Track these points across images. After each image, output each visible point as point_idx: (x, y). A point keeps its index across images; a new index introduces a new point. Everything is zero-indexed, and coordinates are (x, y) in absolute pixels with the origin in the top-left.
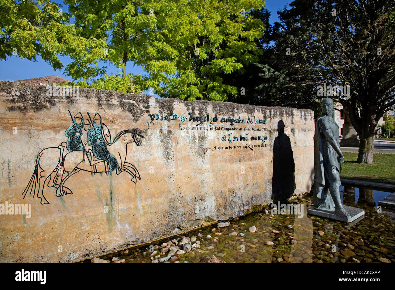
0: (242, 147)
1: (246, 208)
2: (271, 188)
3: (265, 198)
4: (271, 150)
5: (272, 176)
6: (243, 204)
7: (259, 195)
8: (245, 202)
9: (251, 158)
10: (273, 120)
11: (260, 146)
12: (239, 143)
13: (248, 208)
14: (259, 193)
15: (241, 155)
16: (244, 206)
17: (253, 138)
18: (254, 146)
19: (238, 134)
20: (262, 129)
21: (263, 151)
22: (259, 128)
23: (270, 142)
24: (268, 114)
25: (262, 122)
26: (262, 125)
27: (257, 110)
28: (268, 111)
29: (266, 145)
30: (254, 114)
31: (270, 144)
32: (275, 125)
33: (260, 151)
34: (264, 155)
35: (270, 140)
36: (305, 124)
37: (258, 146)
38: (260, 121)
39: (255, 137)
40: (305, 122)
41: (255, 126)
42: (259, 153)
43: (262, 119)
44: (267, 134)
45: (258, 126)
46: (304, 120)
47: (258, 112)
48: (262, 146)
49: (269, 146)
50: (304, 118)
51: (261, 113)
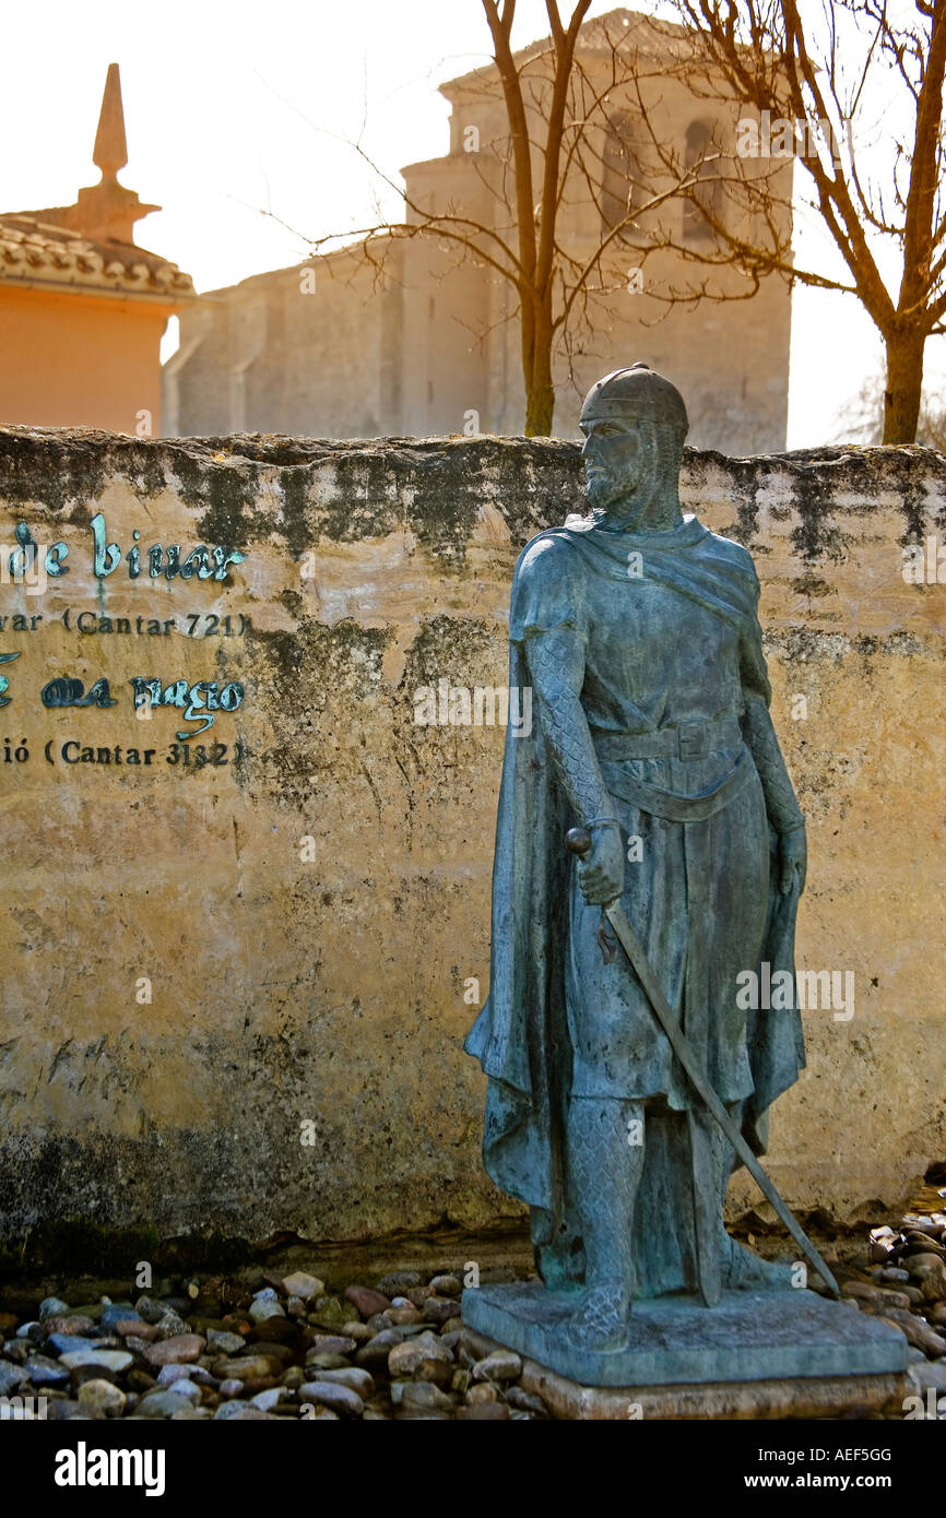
3: (216, 1174)
4: (290, 794)
9: (42, 841)
10: (321, 548)
14: (130, 1126)
17: (62, 693)
18: (73, 753)
20: (183, 624)
21: (188, 798)
22: (147, 617)
23: (276, 729)
24: (263, 505)
25: (192, 570)
26: (187, 590)
27: (134, 473)
28: (262, 479)
29: (231, 755)
30: (92, 505)
31: (275, 744)
32: (358, 591)
33: (147, 793)
34: (204, 831)
35: (283, 716)
36: (808, 586)
37: (124, 756)
38: (155, 555)
39: (90, 687)
40: (814, 570)
41: (95, 595)
42: (142, 807)
43: (188, 547)
44: (250, 662)
45: (129, 596)
46: (799, 547)
47: (143, 487)
48: (173, 758)
49: (270, 763)
50: (796, 536)
51: (180, 493)
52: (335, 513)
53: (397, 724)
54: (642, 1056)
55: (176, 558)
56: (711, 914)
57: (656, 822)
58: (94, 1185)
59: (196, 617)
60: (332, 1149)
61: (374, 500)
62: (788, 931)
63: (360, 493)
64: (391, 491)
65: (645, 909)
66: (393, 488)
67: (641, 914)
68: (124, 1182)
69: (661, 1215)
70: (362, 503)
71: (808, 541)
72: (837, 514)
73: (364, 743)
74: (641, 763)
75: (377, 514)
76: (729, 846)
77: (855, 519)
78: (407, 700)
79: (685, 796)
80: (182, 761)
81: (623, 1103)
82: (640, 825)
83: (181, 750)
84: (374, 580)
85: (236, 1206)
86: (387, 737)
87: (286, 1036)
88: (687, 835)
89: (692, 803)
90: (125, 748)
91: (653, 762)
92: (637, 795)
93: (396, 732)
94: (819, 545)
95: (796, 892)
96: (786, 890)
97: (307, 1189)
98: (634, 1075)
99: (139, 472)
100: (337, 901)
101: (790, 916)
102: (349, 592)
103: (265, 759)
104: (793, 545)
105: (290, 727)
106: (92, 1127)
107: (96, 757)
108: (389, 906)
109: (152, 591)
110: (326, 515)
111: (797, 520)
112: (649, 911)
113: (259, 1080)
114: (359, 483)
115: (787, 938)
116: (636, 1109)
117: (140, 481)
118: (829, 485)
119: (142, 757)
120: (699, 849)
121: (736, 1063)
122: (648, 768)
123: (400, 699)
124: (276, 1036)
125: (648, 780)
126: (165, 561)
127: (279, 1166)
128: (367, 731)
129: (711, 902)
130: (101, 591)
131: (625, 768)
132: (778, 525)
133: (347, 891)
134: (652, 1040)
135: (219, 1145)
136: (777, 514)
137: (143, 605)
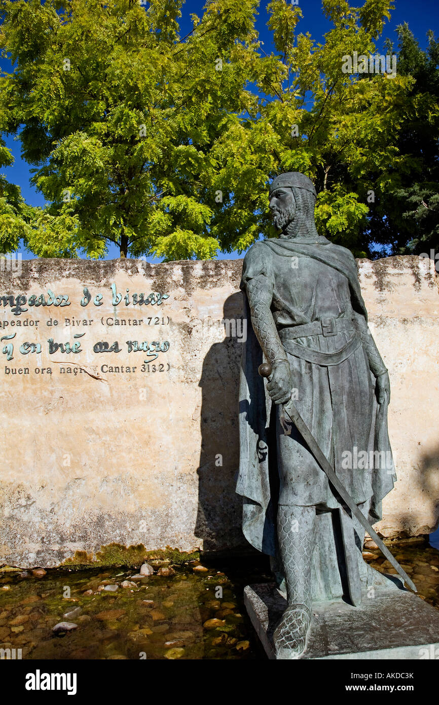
0: (56, 374)
1: (78, 546)
2: (196, 499)
3: (166, 526)
4: (189, 381)
5: (197, 465)
6: (58, 533)
7: (133, 516)
8: (67, 528)
9: (95, 401)
10: (198, 292)
11: (138, 370)
12: (43, 358)
13: (81, 550)
14: (131, 508)
15: (52, 392)
16: (62, 540)
17: (101, 347)
18: (105, 369)
19: (42, 334)
20: (146, 321)
21: (150, 384)
22: (132, 319)
23: (183, 358)
24: (175, 278)
25: (148, 302)
26: (148, 309)
27: (127, 269)
28: (174, 270)
29: (166, 367)
30: (111, 280)
31: (183, 363)
32: (212, 307)
33: (134, 382)
34: (156, 396)
35: (185, 353)
36: (381, 301)
37: (124, 369)
38: (135, 297)
39: (111, 344)
40: (383, 295)
41: (113, 312)
42: (132, 388)
43: (148, 293)
44: (172, 334)
45: (125, 312)
46: (376, 288)
47: (130, 273)
48: (143, 370)
49: (181, 370)
50: (375, 284)
51: (144, 275)
52: (202, 280)
53: (229, 354)
54: (311, 483)
55: (142, 297)
56: (345, 411)
57: (314, 366)
58: (118, 531)
59: (150, 318)
60: (212, 516)
61: (217, 275)
62: (384, 420)
63: (211, 273)
64: (223, 272)
65: (310, 408)
66: (224, 270)
67: (308, 411)
68: (130, 530)
69: (330, 558)
70: (212, 276)
71: (380, 285)
72: (389, 276)
73: (217, 362)
74: (304, 339)
75: (218, 280)
76: (351, 377)
77: (395, 278)
78: (233, 346)
79: (327, 353)
80: (147, 370)
81: (302, 508)
82: (306, 368)
83: (146, 367)
84: (218, 303)
85: (174, 538)
86: (226, 360)
87: (191, 473)
88: (329, 372)
89: (330, 356)
90: (125, 367)
91: (310, 338)
92: (303, 353)
93: (229, 357)
94: (384, 287)
95: (386, 403)
96: (382, 401)
97: (202, 531)
98: (307, 494)
99: (129, 268)
100: (209, 421)
101: (384, 413)
102: (208, 307)
103: (179, 368)
104: (374, 287)
105: (188, 357)
106: (117, 509)
107: (114, 370)
108: (229, 422)
109: (134, 310)
110: (199, 281)
111: (375, 278)
112: (312, 409)
113: (181, 491)
114: (211, 269)
115: (384, 423)
116: (310, 510)
117: (129, 271)
118: (385, 267)
119: (131, 370)
120: (336, 379)
121: (363, 482)
122: (308, 341)
123: (230, 345)
124: (187, 473)
125: (309, 346)
126: (139, 299)
127: (191, 523)
128: (218, 357)
129: (345, 404)
130: (115, 310)
131: (297, 342)
132: (368, 280)
133: (213, 417)
134: (316, 474)
135: (167, 515)
136: (368, 277)
137: (131, 315)
